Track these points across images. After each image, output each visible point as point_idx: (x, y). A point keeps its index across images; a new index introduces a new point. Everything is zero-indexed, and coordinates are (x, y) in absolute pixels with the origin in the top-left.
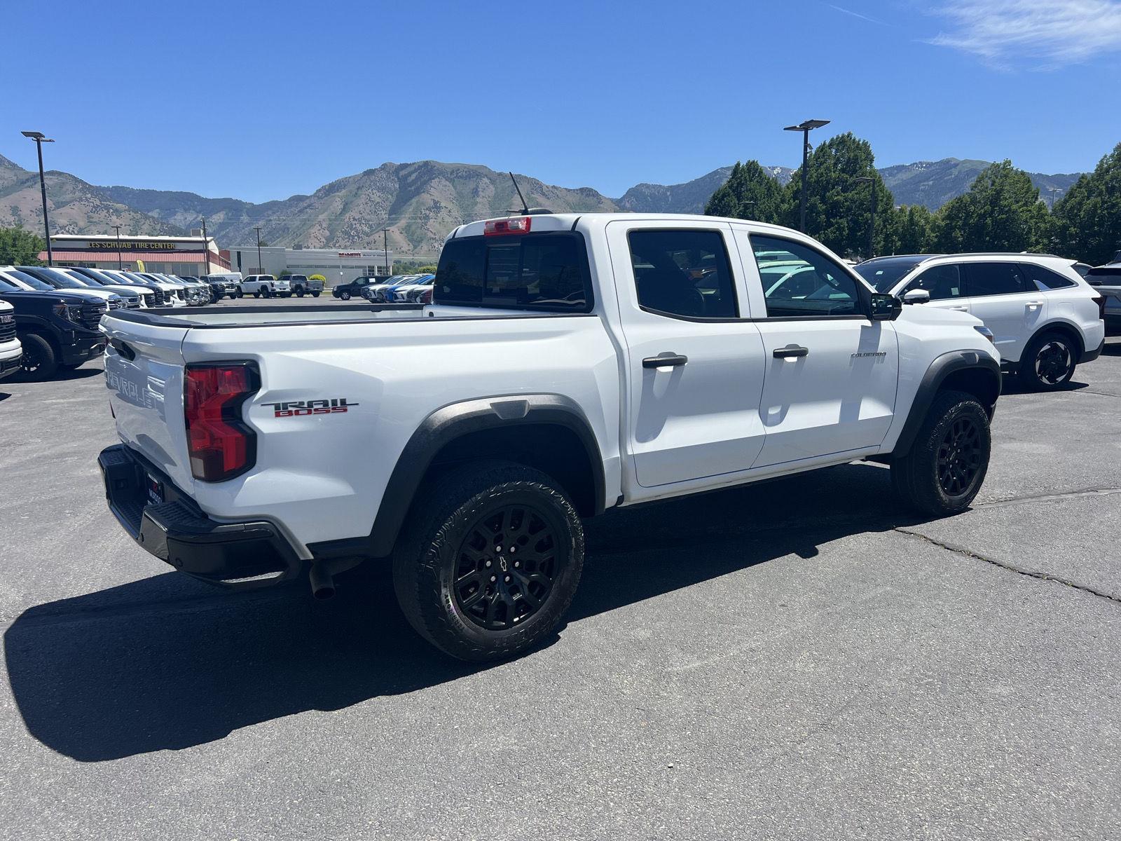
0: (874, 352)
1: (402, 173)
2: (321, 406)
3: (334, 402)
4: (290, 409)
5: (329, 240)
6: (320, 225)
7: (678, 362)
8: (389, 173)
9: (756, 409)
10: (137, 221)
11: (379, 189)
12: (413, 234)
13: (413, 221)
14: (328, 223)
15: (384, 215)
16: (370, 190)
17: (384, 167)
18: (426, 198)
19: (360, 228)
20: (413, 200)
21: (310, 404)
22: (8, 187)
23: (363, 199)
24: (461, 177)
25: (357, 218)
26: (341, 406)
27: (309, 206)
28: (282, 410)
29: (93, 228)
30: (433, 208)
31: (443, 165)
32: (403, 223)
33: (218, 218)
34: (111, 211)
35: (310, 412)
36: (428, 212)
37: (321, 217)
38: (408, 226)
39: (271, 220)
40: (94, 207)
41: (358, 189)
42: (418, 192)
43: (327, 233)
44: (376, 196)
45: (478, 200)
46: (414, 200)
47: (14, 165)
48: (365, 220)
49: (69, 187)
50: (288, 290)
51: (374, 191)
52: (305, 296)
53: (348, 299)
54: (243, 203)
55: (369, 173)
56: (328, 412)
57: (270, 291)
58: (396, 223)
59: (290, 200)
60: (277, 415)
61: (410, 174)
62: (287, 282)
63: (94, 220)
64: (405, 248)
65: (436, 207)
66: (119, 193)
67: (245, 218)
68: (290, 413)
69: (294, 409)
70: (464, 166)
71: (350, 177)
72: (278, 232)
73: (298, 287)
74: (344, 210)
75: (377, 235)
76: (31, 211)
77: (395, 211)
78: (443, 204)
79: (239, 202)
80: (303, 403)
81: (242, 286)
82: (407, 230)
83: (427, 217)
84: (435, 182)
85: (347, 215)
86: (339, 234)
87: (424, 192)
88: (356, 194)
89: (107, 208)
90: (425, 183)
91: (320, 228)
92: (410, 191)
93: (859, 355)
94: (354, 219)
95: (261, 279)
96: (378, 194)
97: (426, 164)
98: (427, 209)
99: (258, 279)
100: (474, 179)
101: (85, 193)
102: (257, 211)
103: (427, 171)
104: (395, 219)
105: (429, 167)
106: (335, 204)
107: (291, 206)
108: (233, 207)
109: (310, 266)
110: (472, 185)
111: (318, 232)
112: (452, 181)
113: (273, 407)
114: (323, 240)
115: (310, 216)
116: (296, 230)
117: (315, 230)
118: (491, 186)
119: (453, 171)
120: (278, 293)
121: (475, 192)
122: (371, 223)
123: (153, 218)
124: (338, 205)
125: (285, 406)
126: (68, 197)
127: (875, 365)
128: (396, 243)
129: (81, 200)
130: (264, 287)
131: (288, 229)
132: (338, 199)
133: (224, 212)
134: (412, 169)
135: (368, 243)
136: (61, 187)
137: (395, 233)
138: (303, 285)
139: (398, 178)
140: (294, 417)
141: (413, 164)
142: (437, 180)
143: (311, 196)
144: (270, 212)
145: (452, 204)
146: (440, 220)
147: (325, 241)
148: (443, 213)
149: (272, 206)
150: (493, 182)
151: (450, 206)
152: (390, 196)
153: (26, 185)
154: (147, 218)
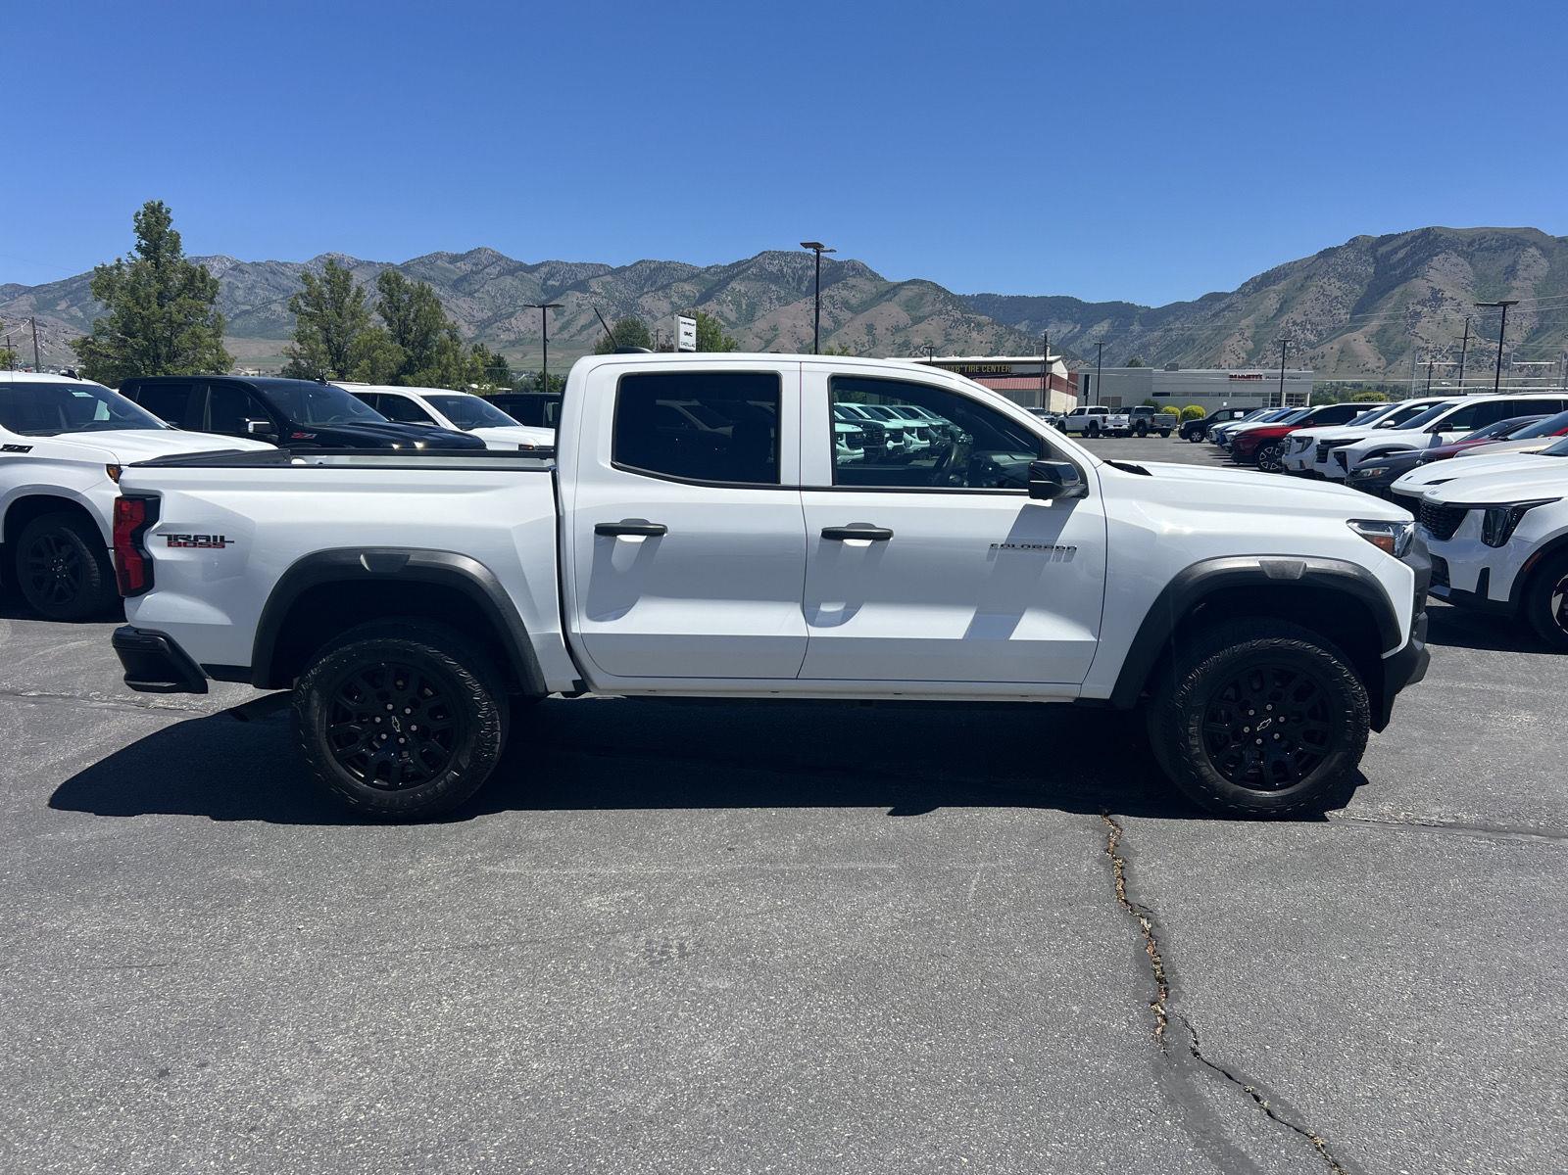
0: (1050, 543)
1: (1383, 250)
2: (204, 541)
3: (215, 538)
4: (180, 540)
5: (1251, 354)
6: (1242, 334)
7: (655, 533)
8: (1360, 251)
9: (797, 602)
10: (1001, 337)
11: (1341, 277)
12: (1389, 342)
13: (1392, 322)
14: (1253, 330)
15: (1344, 315)
16: (1325, 280)
17: (1353, 243)
18: (1420, 286)
19: (1302, 336)
20: (1396, 290)
21: (196, 537)
22: (866, 302)
23: (1312, 291)
24: (1487, 249)
25: (1299, 321)
26: (219, 542)
27: (1228, 307)
28: (173, 541)
29: (950, 347)
30: (1429, 301)
31: (1455, 232)
32: (1374, 325)
33: (1101, 329)
34: (973, 324)
35: (195, 546)
36: (1419, 308)
37: (1244, 323)
38: (1383, 330)
39: (1171, 329)
40: (954, 321)
41: (1306, 278)
42: (1405, 278)
43: (1250, 345)
44: (1335, 288)
45: (1515, 284)
46: (1398, 290)
47: (875, 275)
48: (1312, 324)
49: (930, 298)
50: (1125, 427)
51: (1332, 280)
52: (1148, 435)
53: (1199, 442)
54: (1137, 307)
55: (1326, 254)
56: (209, 546)
57: (1100, 428)
58: (1361, 327)
59: (1201, 299)
60: (169, 545)
61: (1395, 251)
62: (1126, 417)
63: (952, 337)
64: (1372, 363)
65: (1436, 298)
66: (985, 303)
67: (1136, 328)
68: (179, 545)
69: (182, 541)
70: (1495, 231)
71: (1295, 262)
72: (1179, 345)
73: (1141, 423)
74: (1280, 311)
75: (1328, 346)
76: (887, 329)
77: (1362, 309)
78: (1448, 294)
79: (1130, 307)
80: (190, 536)
81: (1067, 422)
82: (1381, 338)
83: (1417, 315)
84: (1436, 261)
85: (1285, 318)
86: (1268, 346)
87: (1416, 276)
88: (1302, 286)
89: (968, 322)
90: (1422, 262)
91: (1240, 338)
92: (1391, 276)
93: (1008, 545)
94: (1294, 323)
95: (1091, 411)
96: (1338, 284)
97: (1427, 232)
98: (1418, 303)
99: (1087, 412)
100: (1512, 250)
101: (946, 305)
102: (1153, 318)
103: (1427, 243)
104: (1365, 319)
105: (1431, 237)
106: (1267, 303)
107: (1202, 309)
108: (1121, 313)
109: (1186, 394)
110: (1506, 260)
111: (1237, 344)
112: (1469, 256)
113: (166, 538)
114: (1243, 355)
115: (1228, 321)
116: (1205, 342)
117: (1233, 342)
118: (1544, 262)
119: (1474, 241)
120: (1112, 431)
121: (1511, 272)
122: (1320, 328)
123: (1020, 332)
124: (1271, 302)
125: (176, 537)
126: (927, 310)
127: (1051, 563)
128: (1357, 356)
129: (940, 313)
130: (1094, 423)
131: (1194, 341)
132: (1272, 295)
133: (1110, 321)
134: (1400, 242)
135: (1311, 359)
136: (922, 299)
137: (1359, 342)
138: (1148, 420)
139: (1375, 258)
140: (183, 548)
141: (1403, 234)
142: (1442, 256)
143: (1233, 293)
144: (1171, 319)
145: (1464, 293)
146: (1439, 317)
147: (1245, 356)
148: (1447, 306)
149: (1177, 309)
150: (1546, 252)
151: (1461, 296)
152: (1357, 286)
153: (885, 298)
154: (1012, 332)
